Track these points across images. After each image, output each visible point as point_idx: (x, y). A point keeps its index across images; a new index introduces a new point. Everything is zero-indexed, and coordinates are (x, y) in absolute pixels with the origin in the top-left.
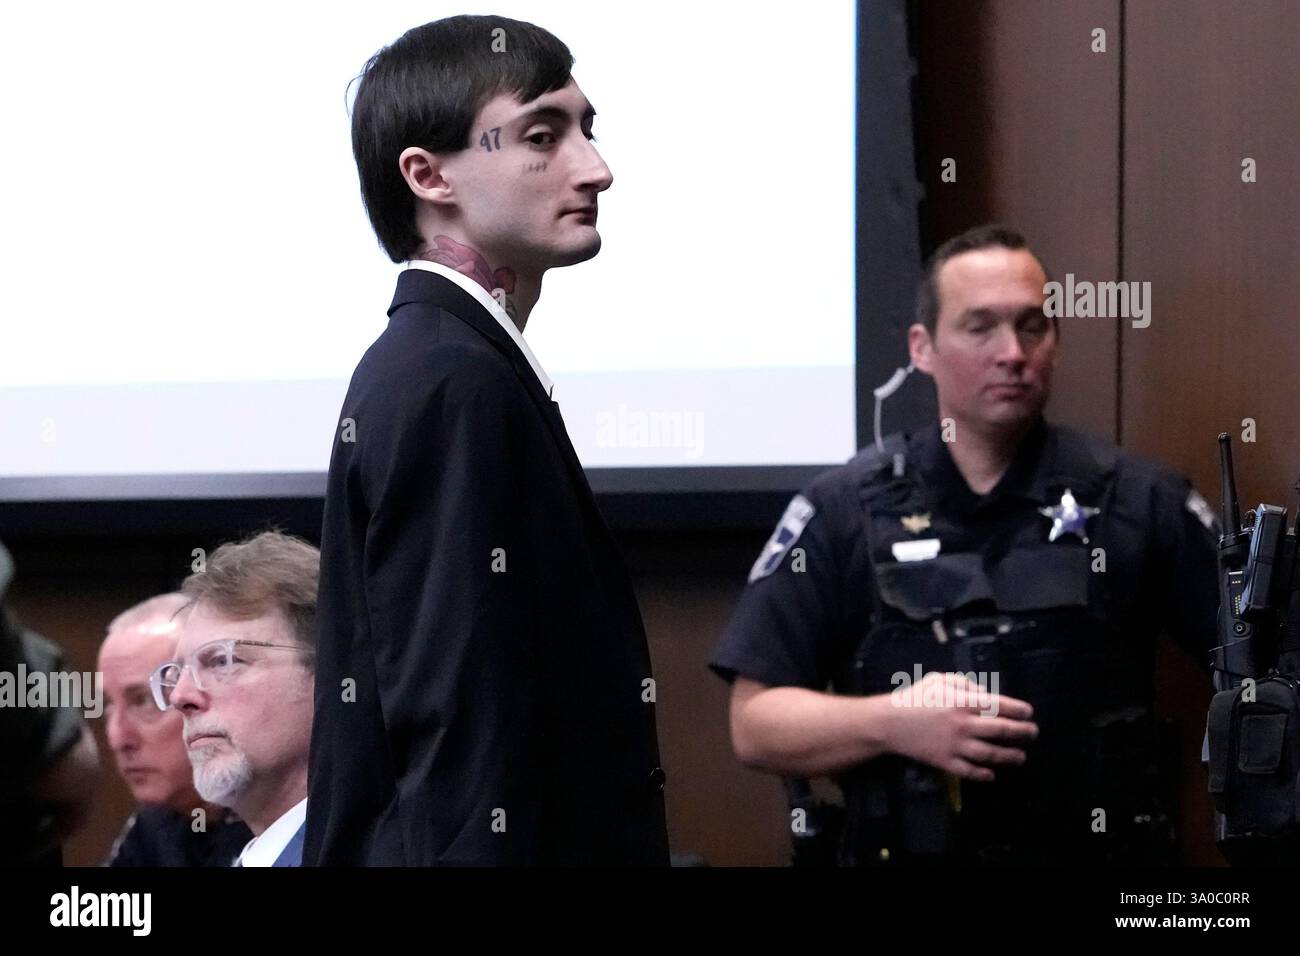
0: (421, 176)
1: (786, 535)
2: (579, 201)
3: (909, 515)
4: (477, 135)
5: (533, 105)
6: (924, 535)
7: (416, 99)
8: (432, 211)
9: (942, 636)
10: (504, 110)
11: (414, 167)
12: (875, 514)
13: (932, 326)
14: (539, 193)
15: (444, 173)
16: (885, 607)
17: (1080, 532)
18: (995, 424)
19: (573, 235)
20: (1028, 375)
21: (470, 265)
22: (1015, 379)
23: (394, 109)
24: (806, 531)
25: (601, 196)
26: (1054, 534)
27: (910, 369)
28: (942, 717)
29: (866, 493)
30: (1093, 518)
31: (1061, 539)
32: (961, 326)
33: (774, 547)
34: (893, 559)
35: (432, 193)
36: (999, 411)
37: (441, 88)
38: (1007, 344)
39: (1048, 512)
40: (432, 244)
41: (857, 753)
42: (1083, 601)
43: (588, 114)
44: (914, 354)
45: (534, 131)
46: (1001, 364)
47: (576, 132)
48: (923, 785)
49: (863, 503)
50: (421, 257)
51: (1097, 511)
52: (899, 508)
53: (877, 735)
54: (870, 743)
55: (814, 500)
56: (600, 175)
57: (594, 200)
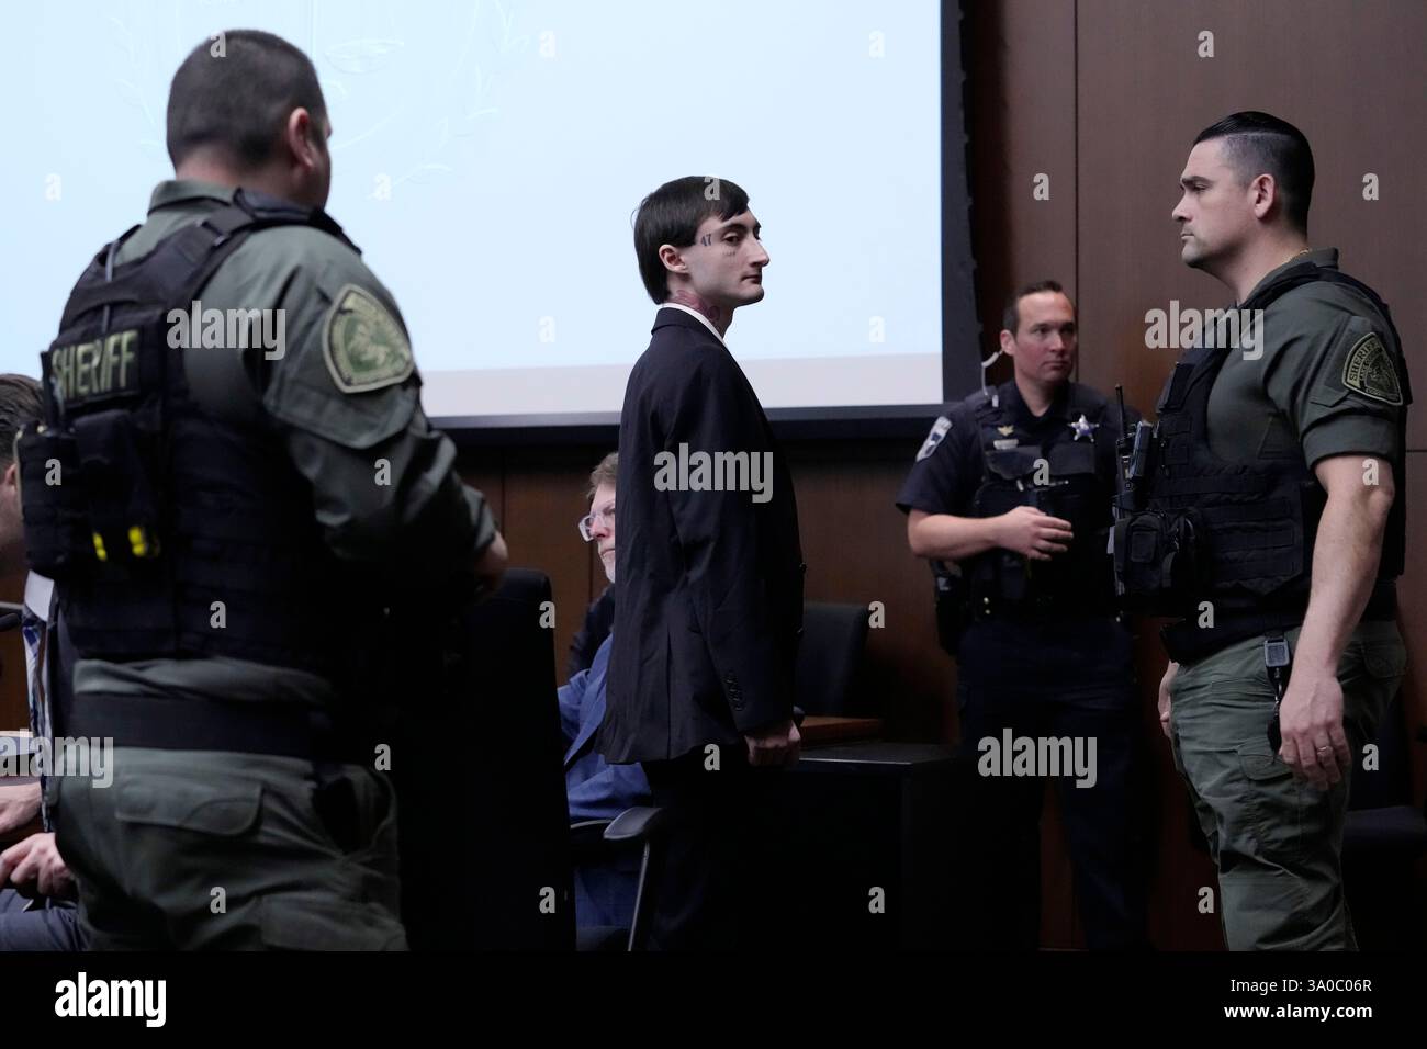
0: (670, 260)
1: (936, 437)
2: (752, 271)
3: (1002, 426)
4: (699, 238)
5: (728, 223)
6: (1010, 437)
7: (668, 219)
8: (676, 278)
9: (1021, 488)
10: (713, 225)
11: (667, 255)
12: (984, 426)
13: (1014, 332)
14: (731, 267)
15: (683, 258)
16: (990, 472)
17: (1090, 435)
18: (1048, 382)
19: (749, 289)
20: (1067, 357)
21: (697, 305)
22: (1059, 359)
23: (657, 226)
24: (947, 434)
25: (763, 268)
26: (1076, 438)
27: (1001, 353)
28: (1026, 528)
29: (978, 416)
30: (1096, 428)
31: (1079, 439)
32: (1033, 331)
33: (930, 443)
34: (994, 448)
35: (676, 268)
36: (1051, 375)
37: (680, 213)
38: (1055, 341)
39: (1073, 425)
40: (675, 294)
41: (980, 547)
42: (1093, 471)
43: (757, 227)
44: (1003, 346)
45: (729, 235)
46: (1053, 351)
47: (750, 236)
48: (1015, 563)
49: (977, 420)
50: (670, 301)
51: (1097, 425)
52: (995, 423)
53: (991, 538)
54: (988, 541)
55: (951, 417)
56: (763, 258)
57: (760, 271)
